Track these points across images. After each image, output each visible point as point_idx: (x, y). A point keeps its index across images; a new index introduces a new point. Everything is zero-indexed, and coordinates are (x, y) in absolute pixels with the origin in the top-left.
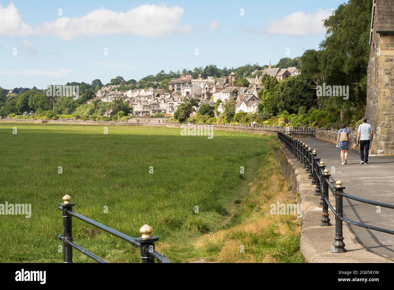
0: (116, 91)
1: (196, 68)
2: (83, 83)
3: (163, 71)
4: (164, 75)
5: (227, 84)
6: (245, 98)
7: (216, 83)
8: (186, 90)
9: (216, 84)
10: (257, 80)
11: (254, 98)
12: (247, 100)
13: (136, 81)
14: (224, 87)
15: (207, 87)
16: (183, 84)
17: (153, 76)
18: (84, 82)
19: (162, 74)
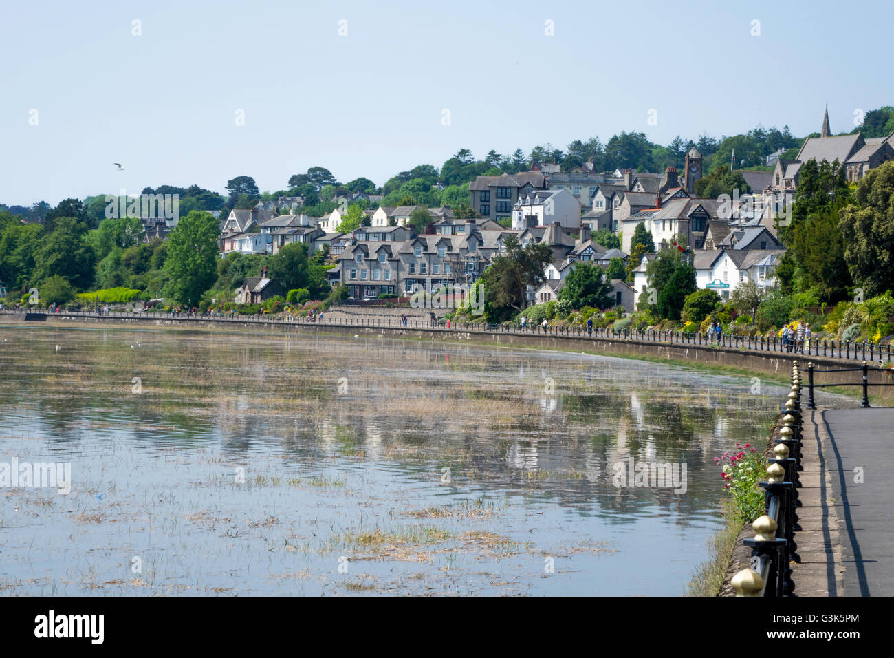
0: (291, 214)
1: (578, 143)
2: (195, 190)
3: (464, 152)
4: (466, 163)
5: (672, 192)
6: (735, 239)
7: (632, 187)
8: (526, 211)
9: (635, 190)
10: (781, 176)
11: (765, 238)
12: (739, 246)
13: (374, 186)
14: (660, 199)
15: (600, 200)
16: (519, 188)
17: (433, 167)
18: (198, 186)
19: (461, 159)
